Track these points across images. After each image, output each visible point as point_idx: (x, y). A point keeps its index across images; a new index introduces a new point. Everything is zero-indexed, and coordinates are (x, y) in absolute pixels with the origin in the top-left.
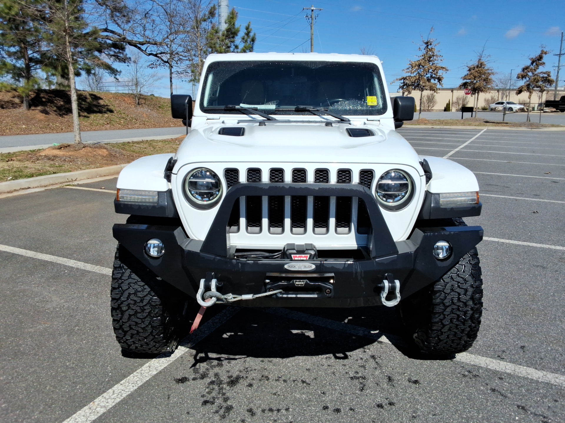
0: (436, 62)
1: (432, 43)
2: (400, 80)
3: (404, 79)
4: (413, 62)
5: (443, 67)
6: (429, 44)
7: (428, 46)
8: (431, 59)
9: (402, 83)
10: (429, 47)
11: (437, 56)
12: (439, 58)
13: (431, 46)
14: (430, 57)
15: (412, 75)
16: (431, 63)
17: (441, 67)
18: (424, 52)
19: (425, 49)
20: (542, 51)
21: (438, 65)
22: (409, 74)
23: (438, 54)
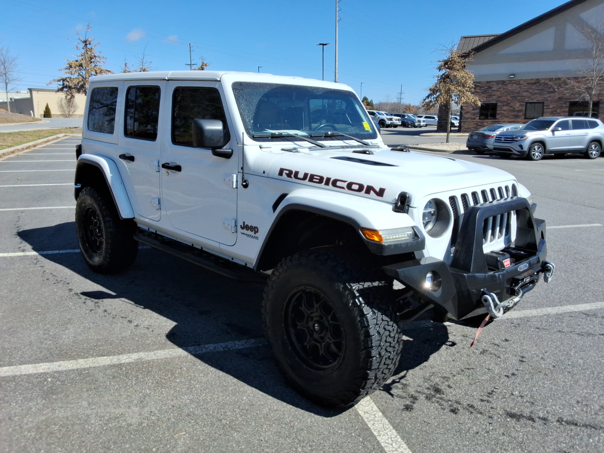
0: (98, 64)
1: (91, 43)
2: (59, 81)
3: (64, 80)
4: (71, 62)
5: (109, 70)
6: (88, 43)
7: (86, 45)
8: (93, 60)
9: (60, 85)
10: (88, 46)
11: (99, 57)
12: (102, 60)
13: (90, 45)
14: (91, 58)
15: (73, 77)
16: (93, 65)
17: (107, 71)
18: (83, 51)
19: (83, 48)
20: (203, 63)
21: (103, 68)
22: (69, 75)
23: (101, 55)
